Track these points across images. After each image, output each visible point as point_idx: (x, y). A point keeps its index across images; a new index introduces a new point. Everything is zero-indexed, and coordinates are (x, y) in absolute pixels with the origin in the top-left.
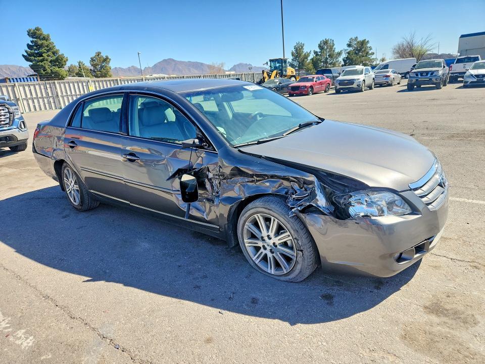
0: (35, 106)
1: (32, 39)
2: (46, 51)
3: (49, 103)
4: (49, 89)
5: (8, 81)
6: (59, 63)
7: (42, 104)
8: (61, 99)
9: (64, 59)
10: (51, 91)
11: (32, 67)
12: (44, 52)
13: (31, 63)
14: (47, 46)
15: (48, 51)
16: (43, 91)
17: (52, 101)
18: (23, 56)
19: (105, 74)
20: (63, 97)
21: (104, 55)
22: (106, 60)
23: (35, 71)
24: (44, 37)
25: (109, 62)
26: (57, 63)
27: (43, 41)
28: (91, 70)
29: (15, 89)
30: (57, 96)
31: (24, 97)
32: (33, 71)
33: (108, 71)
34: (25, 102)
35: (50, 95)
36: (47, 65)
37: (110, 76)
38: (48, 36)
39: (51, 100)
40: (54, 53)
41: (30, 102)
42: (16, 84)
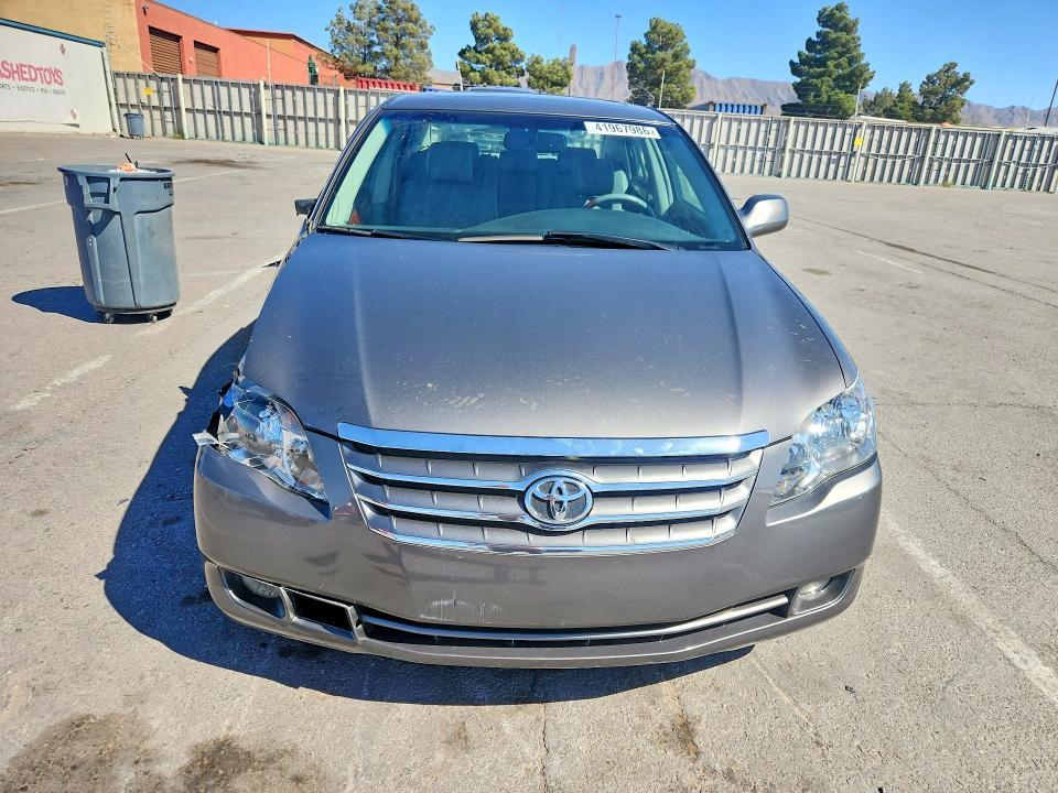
0: (734, 164)
1: (820, 29)
2: (836, 55)
3: (762, 161)
4: (773, 133)
5: (711, 107)
6: (852, 82)
7: (748, 160)
8: (787, 156)
9: (866, 75)
10: (777, 138)
11: (797, 87)
12: (833, 58)
13: (799, 80)
14: (843, 46)
15: (841, 55)
16: (762, 135)
17: (769, 158)
18: (792, 63)
19: (944, 115)
20: (793, 152)
21: (960, 71)
22: (962, 83)
23: (799, 97)
24: (846, 24)
25: (967, 88)
26: (848, 84)
27: (839, 34)
28: (915, 103)
29: (715, 125)
30: (784, 149)
31: (723, 142)
32: (796, 95)
33: (953, 109)
34: (722, 152)
35: (771, 145)
36: (825, 85)
37: (954, 122)
38: (856, 22)
39: (769, 156)
40: (850, 61)
41: (731, 152)
42: (720, 115)
